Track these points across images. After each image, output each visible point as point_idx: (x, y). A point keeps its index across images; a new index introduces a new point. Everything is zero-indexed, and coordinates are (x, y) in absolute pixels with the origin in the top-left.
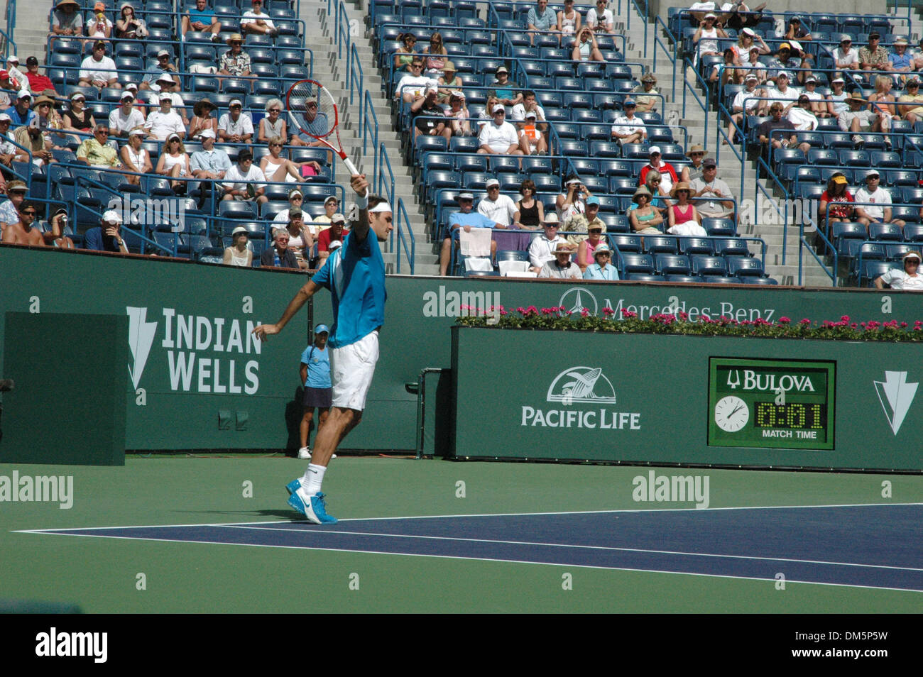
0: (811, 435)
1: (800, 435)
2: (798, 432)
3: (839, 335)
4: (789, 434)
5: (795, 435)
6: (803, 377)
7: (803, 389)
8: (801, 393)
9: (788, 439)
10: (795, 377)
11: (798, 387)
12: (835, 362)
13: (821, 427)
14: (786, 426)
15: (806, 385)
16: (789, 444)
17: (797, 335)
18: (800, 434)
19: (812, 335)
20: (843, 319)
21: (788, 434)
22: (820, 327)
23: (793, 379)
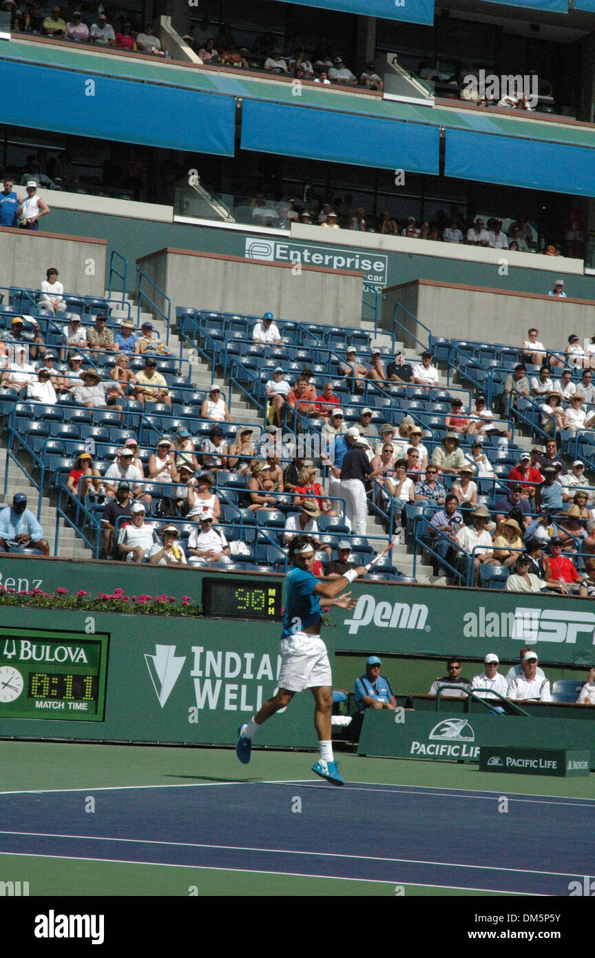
0: (81, 706)
1: (72, 707)
2: (70, 704)
3: (114, 608)
4: (61, 705)
5: (67, 706)
6: (78, 649)
7: (77, 661)
8: (74, 664)
9: (60, 711)
10: (70, 649)
11: (73, 659)
12: (108, 634)
13: (92, 699)
14: (60, 696)
15: (79, 656)
16: (60, 716)
17: (73, 606)
18: (72, 705)
19: (88, 607)
20: (116, 592)
21: (60, 705)
22: (95, 599)
23: (68, 651)
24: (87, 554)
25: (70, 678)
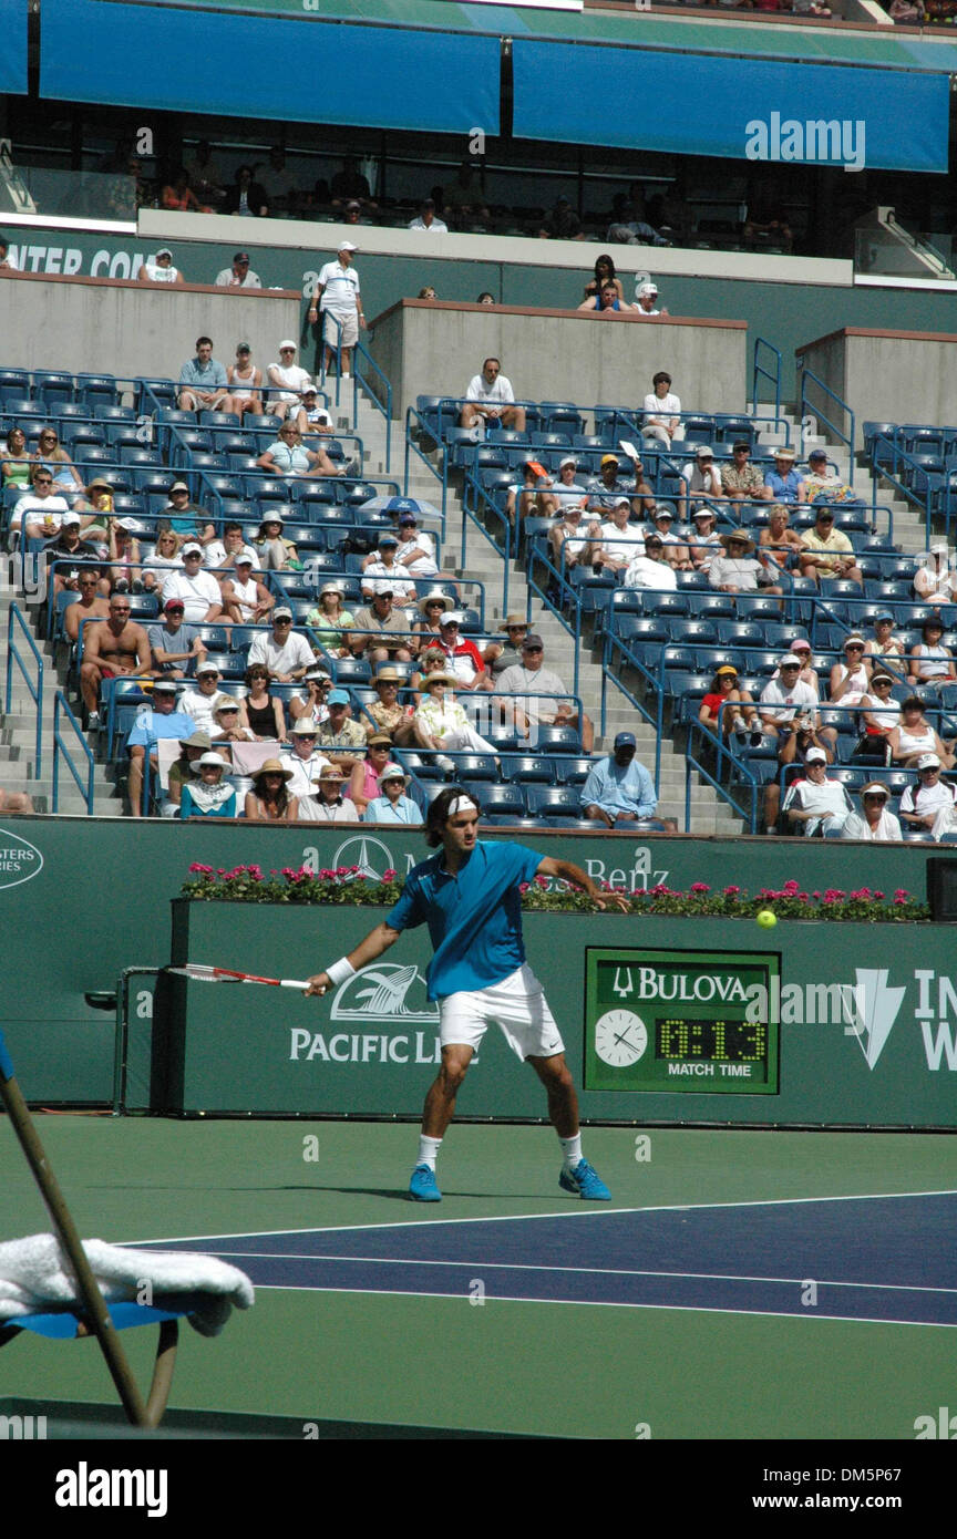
0: (742, 1070)
1: (726, 1072)
2: (723, 1067)
3: (785, 912)
4: (709, 1069)
5: (718, 1070)
6: (731, 979)
7: (730, 999)
8: (726, 1004)
9: (708, 1078)
10: (718, 979)
11: (723, 995)
12: (779, 954)
13: (758, 1059)
14: (707, 1054)
15: (734, 991)
16: (706, 1086)
17: (719, 911)
18: (727, 1069)
19: (743, 912)
20: (788, 887)
21: (707, 1069)
22: (754, 899)
23: (715, 982)
24: (735, 827)
25: (720, 1026)
